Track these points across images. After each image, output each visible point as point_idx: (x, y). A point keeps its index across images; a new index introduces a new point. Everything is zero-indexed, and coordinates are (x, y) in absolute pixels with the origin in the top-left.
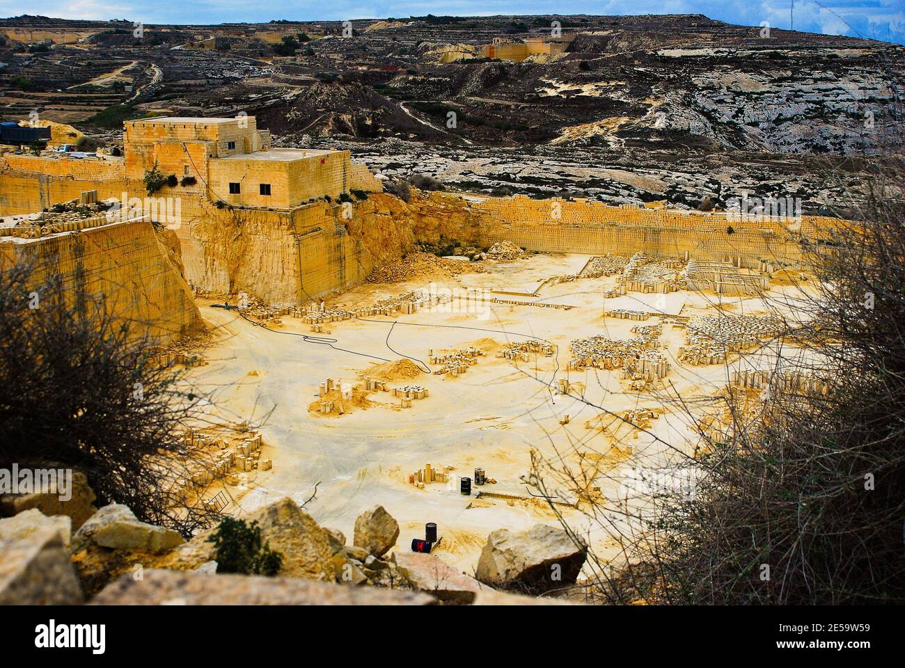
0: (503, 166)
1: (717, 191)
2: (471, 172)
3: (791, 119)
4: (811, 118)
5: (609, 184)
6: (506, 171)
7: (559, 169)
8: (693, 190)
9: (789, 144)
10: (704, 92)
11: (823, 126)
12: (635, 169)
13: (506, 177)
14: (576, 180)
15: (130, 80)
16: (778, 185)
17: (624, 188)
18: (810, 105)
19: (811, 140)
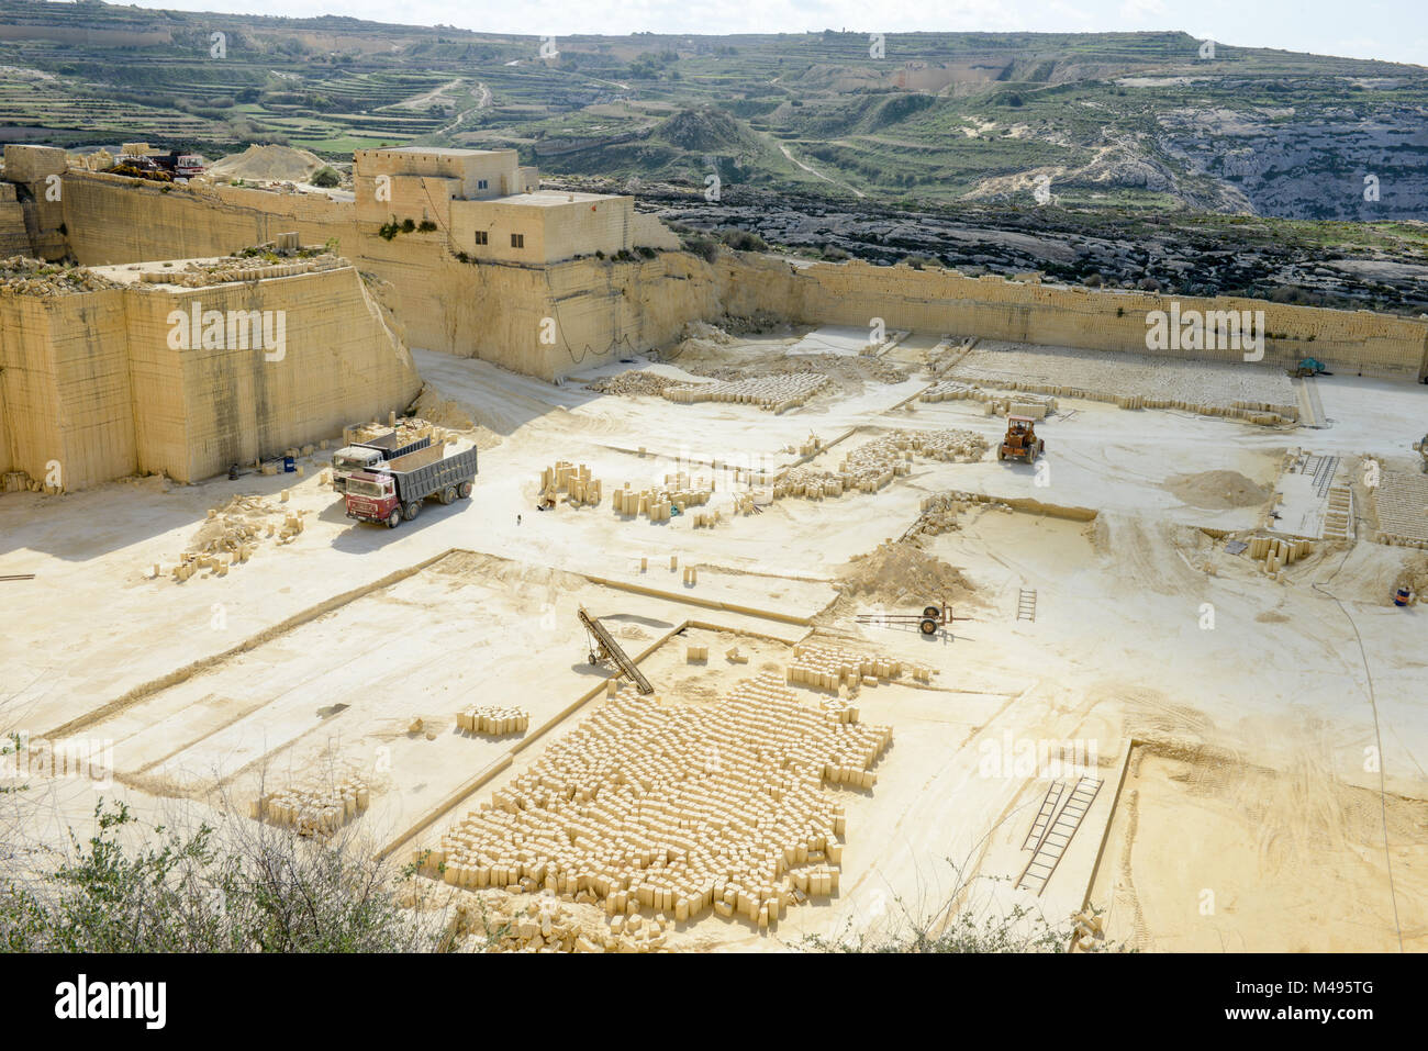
0: (872, 224)
1: (1143, 263)
2: (828, 231)
3: (1288, 173)
4: (1316, 172)
5: (1002, 251)
6: (874, 231)
7: (941, 230)
8: (1111, 262)
9: (1282, 205)
10: (1172, 135)
11: (1332, 182)
12: (1038, 232)
13: (873, 239)
14: (960, 244)
15: (451, 103)
16: (1227, 257)
17: (1020, 257)
18: (1316, 154)
19: (1314, 201)
